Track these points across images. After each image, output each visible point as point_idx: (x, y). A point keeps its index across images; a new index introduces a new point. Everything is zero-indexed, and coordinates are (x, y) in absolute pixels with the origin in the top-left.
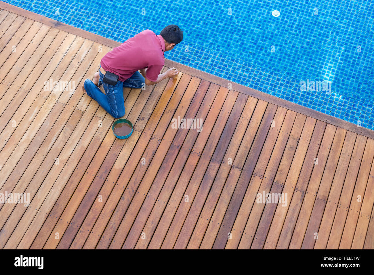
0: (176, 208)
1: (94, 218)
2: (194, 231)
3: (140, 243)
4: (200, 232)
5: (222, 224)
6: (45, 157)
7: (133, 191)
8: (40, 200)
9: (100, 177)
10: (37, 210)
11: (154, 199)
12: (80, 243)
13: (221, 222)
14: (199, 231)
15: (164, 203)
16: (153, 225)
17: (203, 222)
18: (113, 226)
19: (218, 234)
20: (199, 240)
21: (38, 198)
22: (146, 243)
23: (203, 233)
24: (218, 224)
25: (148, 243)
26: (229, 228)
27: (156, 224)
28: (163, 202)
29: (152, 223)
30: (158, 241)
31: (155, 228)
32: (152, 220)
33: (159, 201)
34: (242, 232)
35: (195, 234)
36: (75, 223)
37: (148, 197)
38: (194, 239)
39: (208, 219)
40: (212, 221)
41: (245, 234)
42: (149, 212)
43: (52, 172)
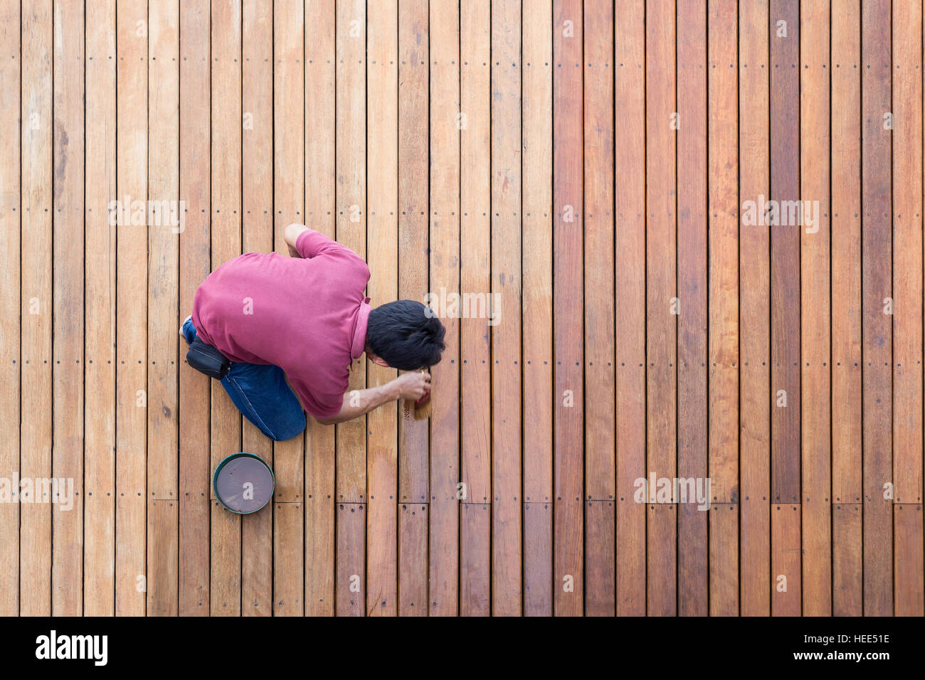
0: (640, 67)
1: (450, 177)
2: (710, 110)
3: (593, 193)
4: (727, 107)
5: (772, 64)
6: (239, 61)
7: (514, 65)
8: (293, 185)
9: (412, 62)
10: (301, 213)
11: (577, 65)
12: (448, 251)
13: (767, 58)
14: (722, 104)
15: (607, 65)
16: (603, 134)
17: (722, 78)
18: (506, 178)
19: (772, 93)
20: (731, 129)
21: (286, 181)
22: (606, 188)
23: (733, 108)
24: (763, 66)
25: (612, 185)
26: (793, 66)
27: (611, 130)
28: (602, 65)
29: (599, 131)
30: (632, 171)
31: (611, 140)
32: (596, 124)
33: (590, 65)
34: (828, 66)
35: (717, 116)
36: (410, 209)
37: (560, 66)
38: (718, 130)
39: (731, 66)
40: (746, 66)
41: (838, 66)
42: (579, 105)
43: (282, 96)
